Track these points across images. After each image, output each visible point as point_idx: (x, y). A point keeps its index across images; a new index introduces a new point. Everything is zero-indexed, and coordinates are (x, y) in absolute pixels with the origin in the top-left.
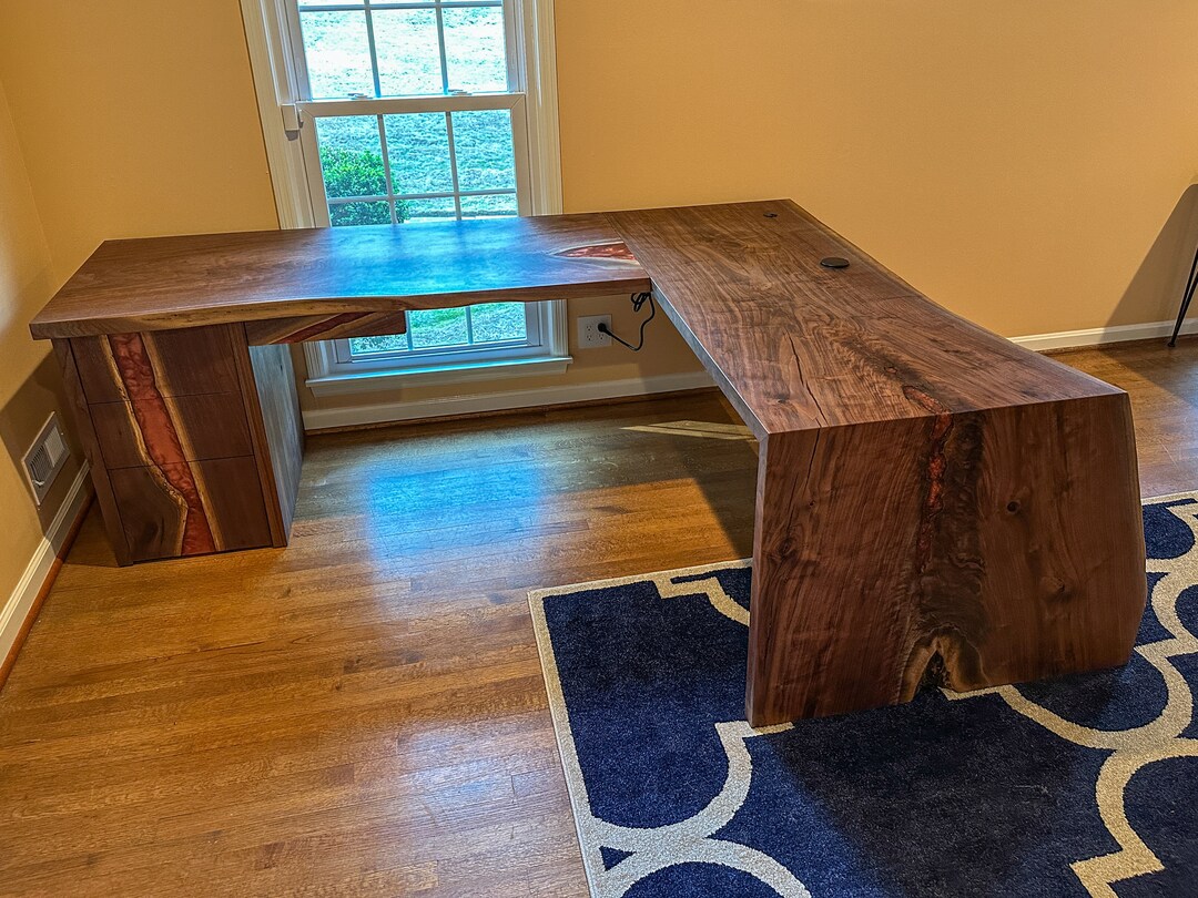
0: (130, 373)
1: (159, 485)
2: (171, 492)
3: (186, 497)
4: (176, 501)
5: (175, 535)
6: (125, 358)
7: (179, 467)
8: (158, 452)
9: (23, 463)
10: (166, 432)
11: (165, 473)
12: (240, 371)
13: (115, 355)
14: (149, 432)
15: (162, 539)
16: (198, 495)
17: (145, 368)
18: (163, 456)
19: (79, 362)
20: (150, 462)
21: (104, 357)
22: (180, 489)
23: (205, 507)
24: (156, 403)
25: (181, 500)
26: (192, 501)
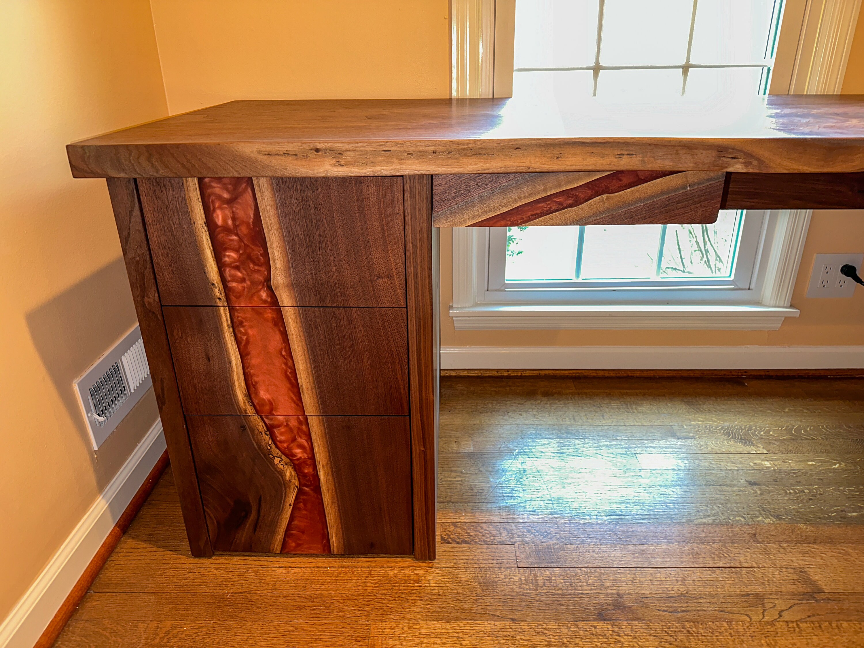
0: (231, 256)
1: (259, 445)
2: (277, 461)
3: (297, 467)
4: (282, 473)
5: (274, 525)
6: (226, 230)
7: (293, 423)
8: (264, 395)
9: (76, 388)
10: (279, 362)
11: (270, 429)
12: (411, 270)
13: (210, 223)
14: (254, 361)
15: (256, 526)
16: (315, 468)
17: (258, 252)
18: (271, 403)
19: (151, 230)
20: (250, 410)
21: (191, 224)
22: (289, 455)
23: (324, 488)
24: (269, 314)
25: (289, 472)
26: (305, 475)
